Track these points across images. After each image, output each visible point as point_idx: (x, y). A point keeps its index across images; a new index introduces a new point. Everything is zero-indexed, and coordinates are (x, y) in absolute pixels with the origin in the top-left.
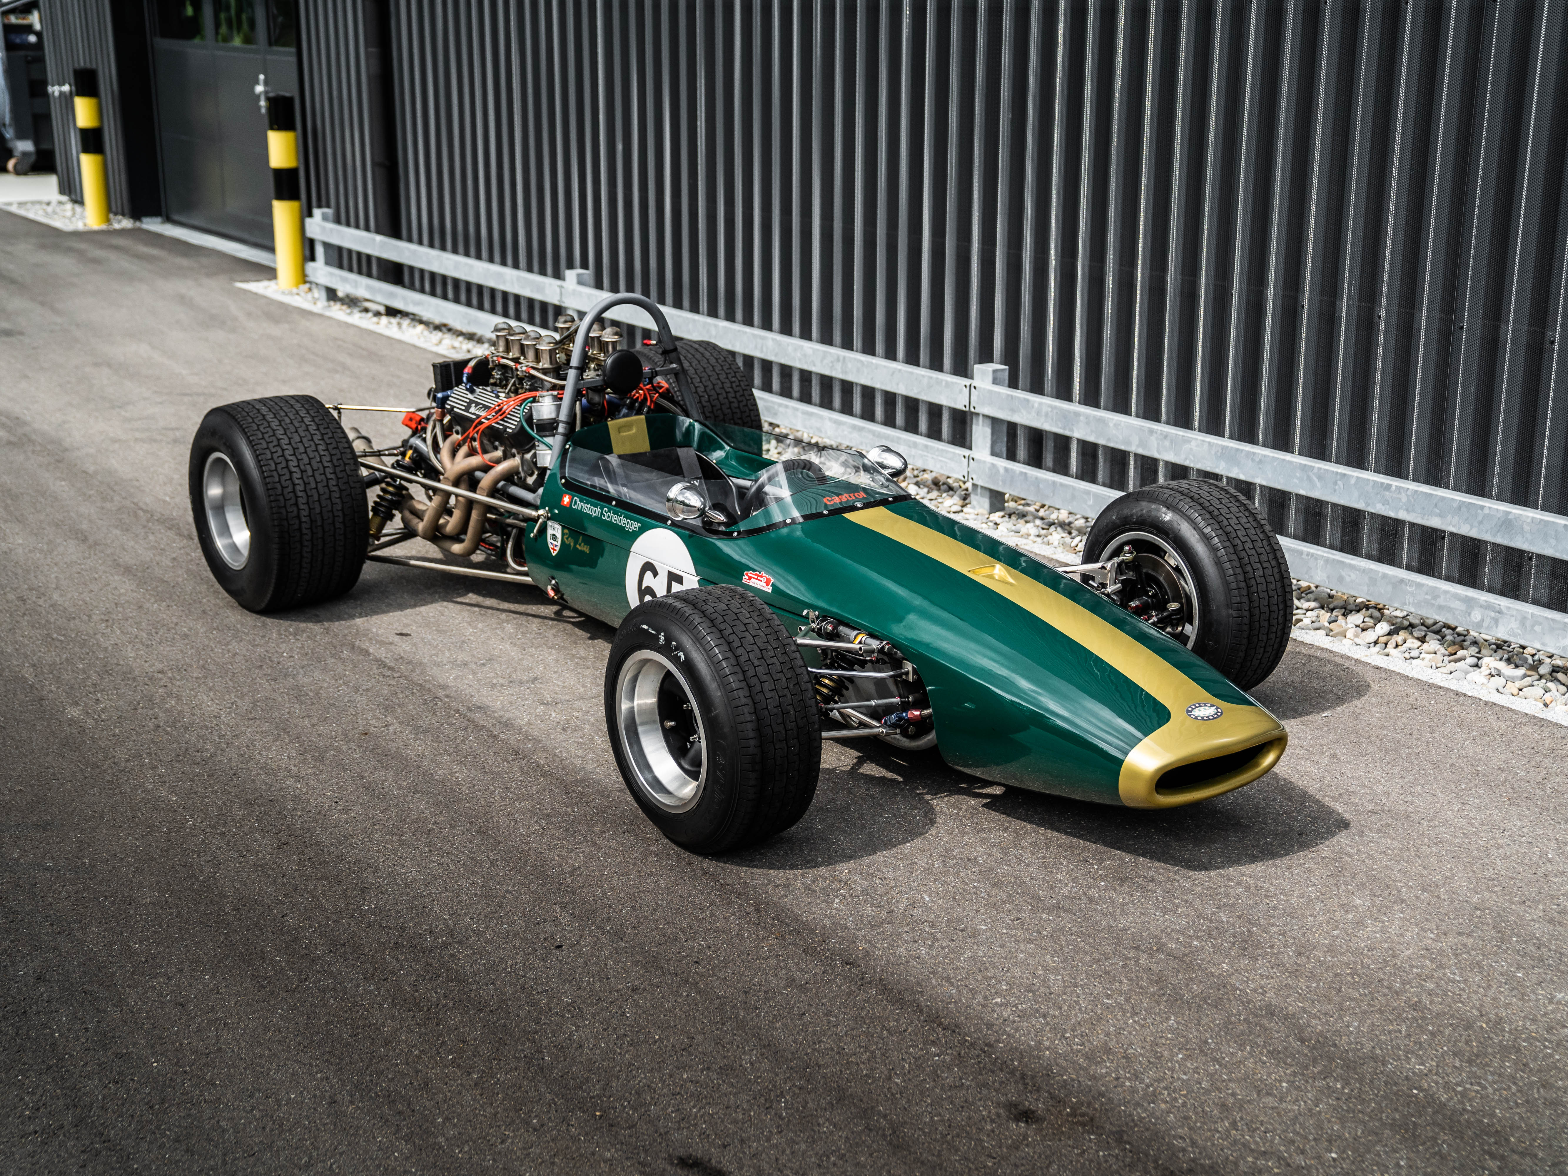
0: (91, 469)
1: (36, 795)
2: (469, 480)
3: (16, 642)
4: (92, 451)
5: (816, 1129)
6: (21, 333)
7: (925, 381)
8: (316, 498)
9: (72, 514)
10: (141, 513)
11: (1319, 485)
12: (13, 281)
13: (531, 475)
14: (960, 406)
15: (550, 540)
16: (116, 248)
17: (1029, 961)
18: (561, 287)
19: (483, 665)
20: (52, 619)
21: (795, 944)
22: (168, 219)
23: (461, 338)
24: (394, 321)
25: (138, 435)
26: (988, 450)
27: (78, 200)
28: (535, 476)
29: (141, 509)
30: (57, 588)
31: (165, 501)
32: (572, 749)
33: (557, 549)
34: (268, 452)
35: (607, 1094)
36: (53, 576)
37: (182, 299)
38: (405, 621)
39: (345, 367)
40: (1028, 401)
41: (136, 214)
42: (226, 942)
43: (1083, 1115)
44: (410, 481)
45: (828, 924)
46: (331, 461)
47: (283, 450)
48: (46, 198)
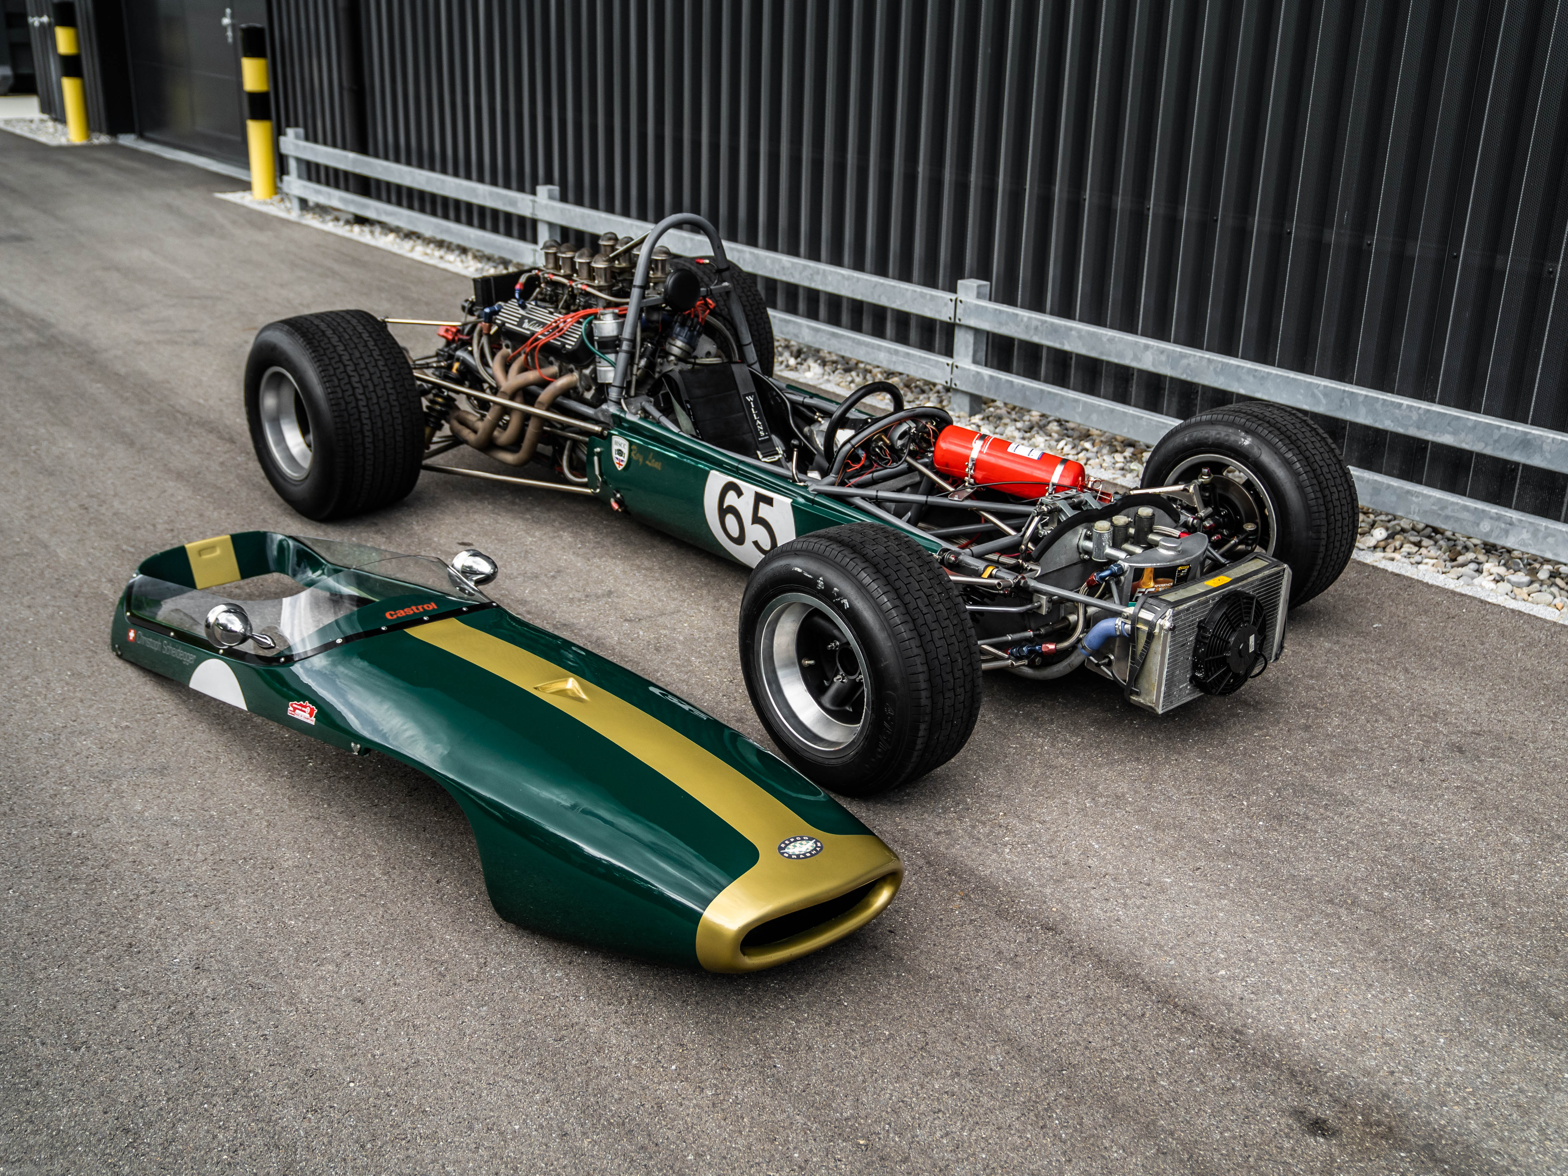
0: (123, 371)
1: (144, 733)
2: (527, 394)
3: (88, 554)
4: (119, 353)
5: (1106, 1154)
6: (31, 239)
7: (909, 294)
8: (378, 413)
9: (114, 417)
10: (179, 416)
11: (1324, 401)
12: (13, 190)
13: (589, 389)
14: (946, 319)
15: (615, 455)
16: (100, 161)
17: (1232, 921)
18: (534, 202)
19: (554, 577)
20: (118, 529)
21: (983, 905)
22: (142, 136)
23: (432, 246)
24: (366, 229)
25: (159, 337)
26: (969, 359)
27: (60, 118)
28: (592, 392)
29: (178, 411)
30: (115, 495)
31: (199, 404)
32: (673, 671)
33: (624, 464)
34: (330, 368)
35: (863, 1113)
36: (109, 482)
37: (170, 208)
38: (463, 530)
39: (334, 273)
40: (1017, 315)
41: (114, 130)
42: (387, 916)
43: (1379, 1124)
44: (458, 392)
45: (1008, 879)
46: (390, 376)
47: (345, 366)
48: (28, 116)
